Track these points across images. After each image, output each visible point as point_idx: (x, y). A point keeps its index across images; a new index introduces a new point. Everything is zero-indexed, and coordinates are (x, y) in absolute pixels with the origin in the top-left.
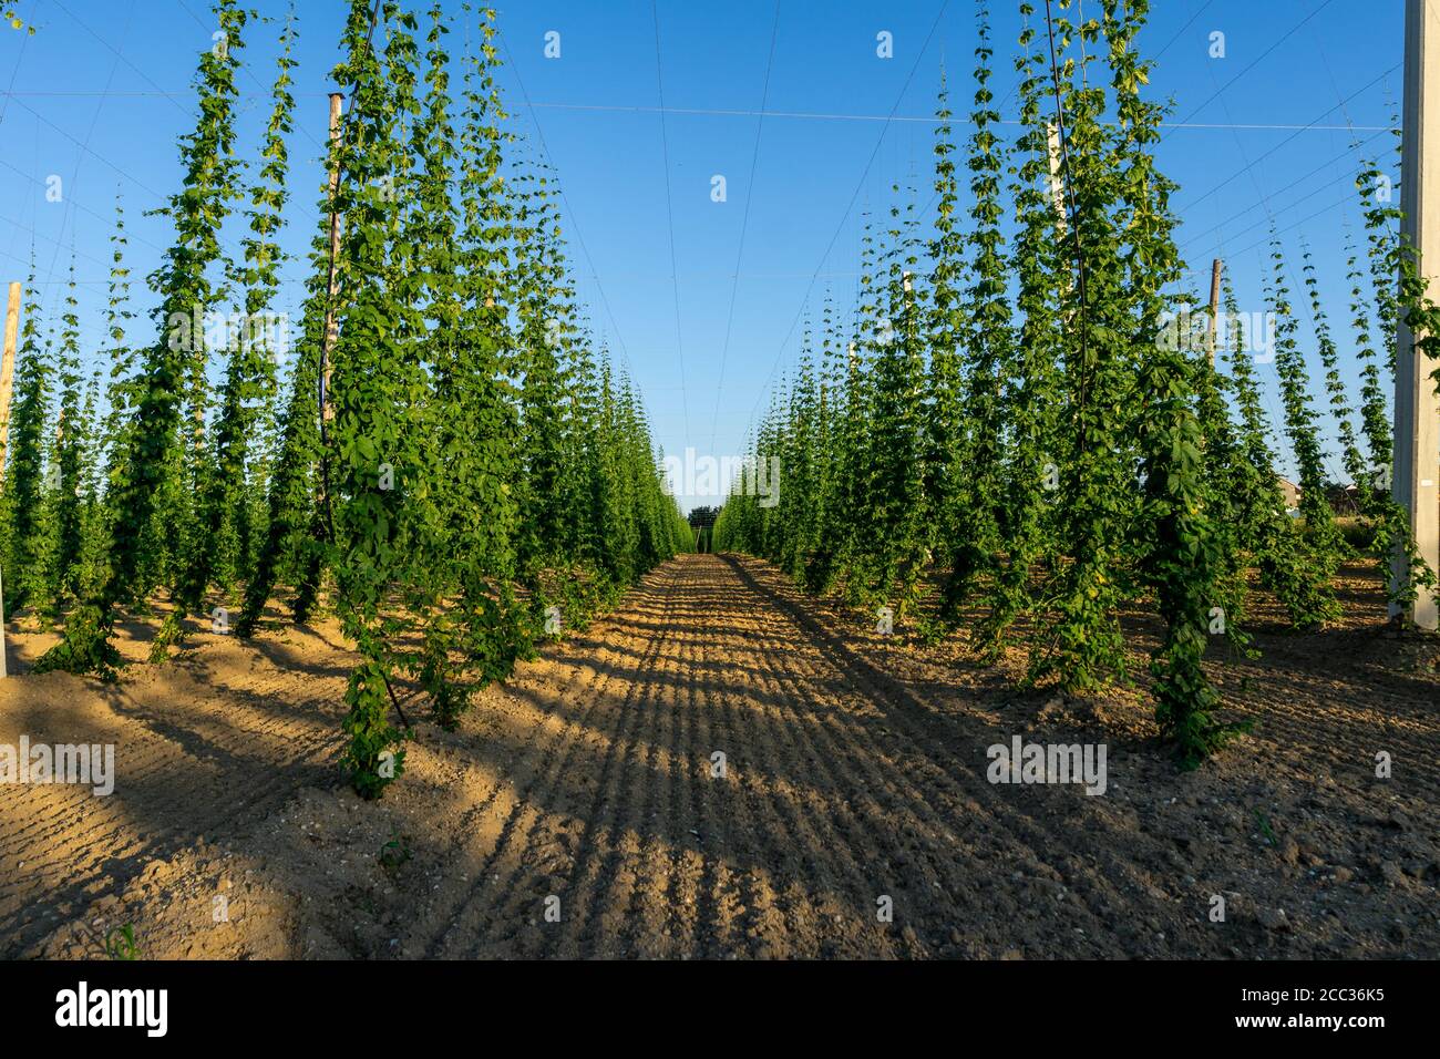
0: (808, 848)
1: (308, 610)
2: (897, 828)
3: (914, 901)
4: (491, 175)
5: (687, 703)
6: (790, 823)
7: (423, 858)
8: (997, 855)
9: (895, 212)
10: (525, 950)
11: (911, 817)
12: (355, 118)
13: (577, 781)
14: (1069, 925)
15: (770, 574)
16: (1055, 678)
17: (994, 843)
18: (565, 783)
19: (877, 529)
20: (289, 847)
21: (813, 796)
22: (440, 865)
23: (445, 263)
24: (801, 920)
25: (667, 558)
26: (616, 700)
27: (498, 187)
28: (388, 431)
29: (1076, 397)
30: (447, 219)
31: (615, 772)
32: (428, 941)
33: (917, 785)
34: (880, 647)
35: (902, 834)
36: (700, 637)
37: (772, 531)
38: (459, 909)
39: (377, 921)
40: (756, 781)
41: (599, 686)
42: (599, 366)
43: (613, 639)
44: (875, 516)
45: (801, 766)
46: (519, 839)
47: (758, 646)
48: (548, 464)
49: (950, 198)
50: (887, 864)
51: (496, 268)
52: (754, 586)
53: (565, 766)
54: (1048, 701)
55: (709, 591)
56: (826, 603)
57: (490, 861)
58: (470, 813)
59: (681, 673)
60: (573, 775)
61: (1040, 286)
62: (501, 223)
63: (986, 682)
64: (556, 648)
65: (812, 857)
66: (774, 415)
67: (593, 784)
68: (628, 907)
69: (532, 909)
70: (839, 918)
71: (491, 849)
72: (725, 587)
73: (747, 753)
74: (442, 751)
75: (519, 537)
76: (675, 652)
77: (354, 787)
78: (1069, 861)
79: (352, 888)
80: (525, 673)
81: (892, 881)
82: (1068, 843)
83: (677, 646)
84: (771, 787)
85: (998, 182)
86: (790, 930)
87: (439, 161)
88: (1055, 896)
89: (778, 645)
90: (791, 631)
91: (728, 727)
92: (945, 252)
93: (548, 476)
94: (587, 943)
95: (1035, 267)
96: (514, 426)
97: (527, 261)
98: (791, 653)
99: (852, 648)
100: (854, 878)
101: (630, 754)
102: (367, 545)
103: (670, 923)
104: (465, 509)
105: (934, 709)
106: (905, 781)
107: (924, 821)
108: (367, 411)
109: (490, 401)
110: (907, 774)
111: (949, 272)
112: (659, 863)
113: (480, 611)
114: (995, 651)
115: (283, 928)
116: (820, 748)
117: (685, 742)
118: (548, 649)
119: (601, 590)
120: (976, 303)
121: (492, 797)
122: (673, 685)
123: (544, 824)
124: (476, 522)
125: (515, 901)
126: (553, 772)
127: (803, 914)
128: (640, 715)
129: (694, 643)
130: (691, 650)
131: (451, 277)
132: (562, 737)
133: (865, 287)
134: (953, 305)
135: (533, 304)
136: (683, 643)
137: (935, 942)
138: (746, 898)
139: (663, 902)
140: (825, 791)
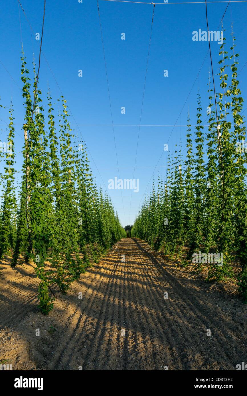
0: (151, 326)
1: (29, 259)
2: (173, 320)
3: (176, 340)
4: (68, 146)
5: (123, 284)
6: (147, 319)
7: (59, 330)
8: (197, 327)
9: (176, 152)
10: (83, 354)
11: (177, 317)
12: (30, 140)
13: (96, 307)
14: (212, 346)
15: (145, 245)
16: (215, 278)
17: (196, 324)
18: (93, 308)
19: (172, 236)
20: (27, 329)
21: (153, 311)
22: (63, 332)
23: (56, 174)
24: (148, 346)
25: (119, 240)
26: (105, 283)
27: (71, 150)
28: (44, 224)
29: (222, 207)
30: (56, 162)
31: (105, 305)
32: (61, 352)
33: (179, 308)
34: (171, 268)
35: (174, 322)
36: (127, 265)
37: (145, 233)
38: (68, 343)
39: (48, 347)
40: (139, 307)
41: (101, 280)
42: (99, 193)
43: (105, 266)
44: (171, 232)
45: (150, 303)
46: (82, 324)
47: (141, 267)
48: (87, 221)
49: (190, 149)
50: (170, 330)
51: (71, 171)
52: (141, 248)
53: (93, 303)
54: (212, 284)
55: (129, 250)
56: (159, 254)
57: (75, 330)
58: (70, 318)
59: (121, 276)
60: (95, 306)
61: (213, 175)
62: (72, 160)
63: (198, 278)
64: (91, 269)
65: (152, 328)
66: (145, 203)
67: (100, 308)
68: (107, 343)
69: (85, 343)
70: (157, 346)
71: (75, 327)
72: (134, 249)
73: (137, 299)
74: (63, 300)
75: (80, 241)
76: (120, 269)
77: (42, 312)
78: (214, 329)
79: (42, 338)
80: (83, 276)
81: (171, 335)
82: (214, 324)
83: (121, 267)
84: (143, 309)
85: (203, 146)
86: (146, 349)
87: (53, 146)
88: (210, 338)
89: (146, 267)
90: (150, 262)
91: (133, 291)
92: (189, 164)
93: (87, 225)
94: (98, 352)
95: (212, 170)
96: (78, 213)
97: (79, 169)
98: (149, 269)
99: (165, 268)
100: (162, 334)
101: (109, 300)
102: (41, 253)
103: (117, 347)
104: (65, 238)
105: (184, 286)
106: (176, 306)
107: (180, 318)
108: (39, 219)
109: (71, 208)
110: (177, 304)
111: (190, 169)
112: (115, 331)
113: (71, 263)
114: (200, 270)
115: (26, 349)
116: (155, 297)
117: (122, 296)
118: (89, 269)
119: (102, 251)
120: (197, 179)
121: (75, 312)
122: (120, 279)
123: (88, 320)
124: (68, 241)
125: (81, 341)
126: (90, 305)
127: (149, 344)
128: (111, 288)
129: (125, 266)
130: (124, 269)
131: (58, 177)
132: (92, 295)
133: (168, 171)
134: (191, 178)
135: (81, 180)
136: (122, 266)
137: (180, 351)
138: (135, 341)
139: (116, 341)
140: (156, 310)
